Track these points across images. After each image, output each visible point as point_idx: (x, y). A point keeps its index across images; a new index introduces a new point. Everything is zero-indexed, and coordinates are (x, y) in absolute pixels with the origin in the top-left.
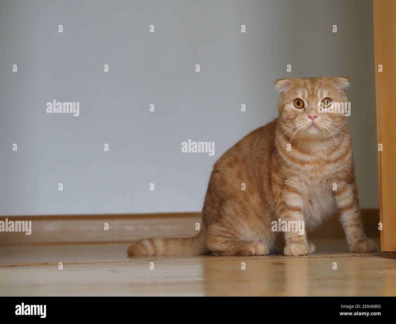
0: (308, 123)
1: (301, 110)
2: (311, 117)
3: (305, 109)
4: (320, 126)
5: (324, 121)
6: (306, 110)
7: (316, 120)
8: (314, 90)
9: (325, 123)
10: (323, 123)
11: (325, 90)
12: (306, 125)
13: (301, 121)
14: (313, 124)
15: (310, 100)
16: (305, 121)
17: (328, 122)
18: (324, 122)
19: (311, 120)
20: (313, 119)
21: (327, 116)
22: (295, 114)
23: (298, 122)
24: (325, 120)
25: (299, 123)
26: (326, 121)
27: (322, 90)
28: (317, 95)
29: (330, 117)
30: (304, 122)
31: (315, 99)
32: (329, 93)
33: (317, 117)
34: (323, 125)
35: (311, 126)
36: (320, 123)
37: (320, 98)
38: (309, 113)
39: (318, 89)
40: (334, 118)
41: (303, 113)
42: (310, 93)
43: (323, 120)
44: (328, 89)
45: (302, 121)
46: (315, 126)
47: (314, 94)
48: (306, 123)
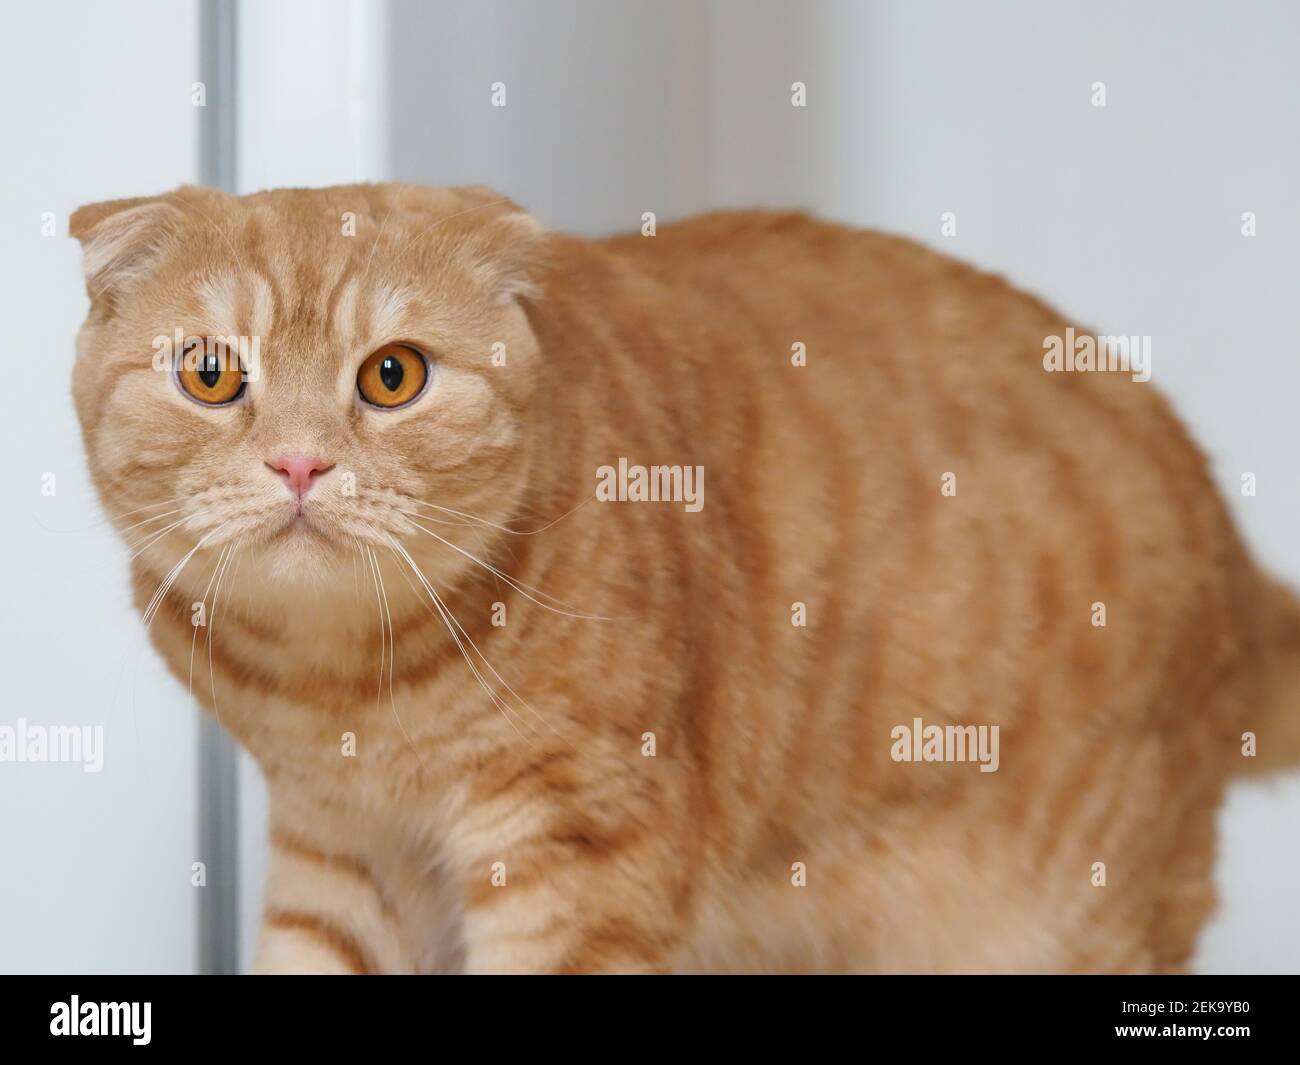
0: (271, 509)
1: (225, 417)
2: (283, 471)
3: (250, 412)
4: (347, 526)
5: (374, 494)
6: (259, 418)
7: (318, 491)
8: (317, 286)
9: (385, 511)
10: (369, 512)
11: (388, 289)
12: (254, 521)
13: (215, 493)
14: (300, 514)
15: (283, 354)
16: (245, 490)
17: (402, 499)
18: (373, 503)
19: (290, 487)
20: (300, 486)
21: (394, 462)
22: (183, 439)
23: (201, 496)
24: (384, 488)
25: (206, 503)
26: (390, 496)
27: (366, 290)
28: (336, 318)
29: (418, 467)
30: (241, 497)
31: (322, 349)
32: (415, 311)
33: (331, 467)
34: (370, 523)
35: (284, 532)
36: (353, 508)
37: (355, 344)
38: (276, 438)
39: (345, 278)
40: (441, 471)
41: (235, 441)
42: (289, 304)
43: (368, 487)
44: (410, 282)
45: (229, 491)
46: (313, 531)
47: (313, 312)
48: (251, 504)
